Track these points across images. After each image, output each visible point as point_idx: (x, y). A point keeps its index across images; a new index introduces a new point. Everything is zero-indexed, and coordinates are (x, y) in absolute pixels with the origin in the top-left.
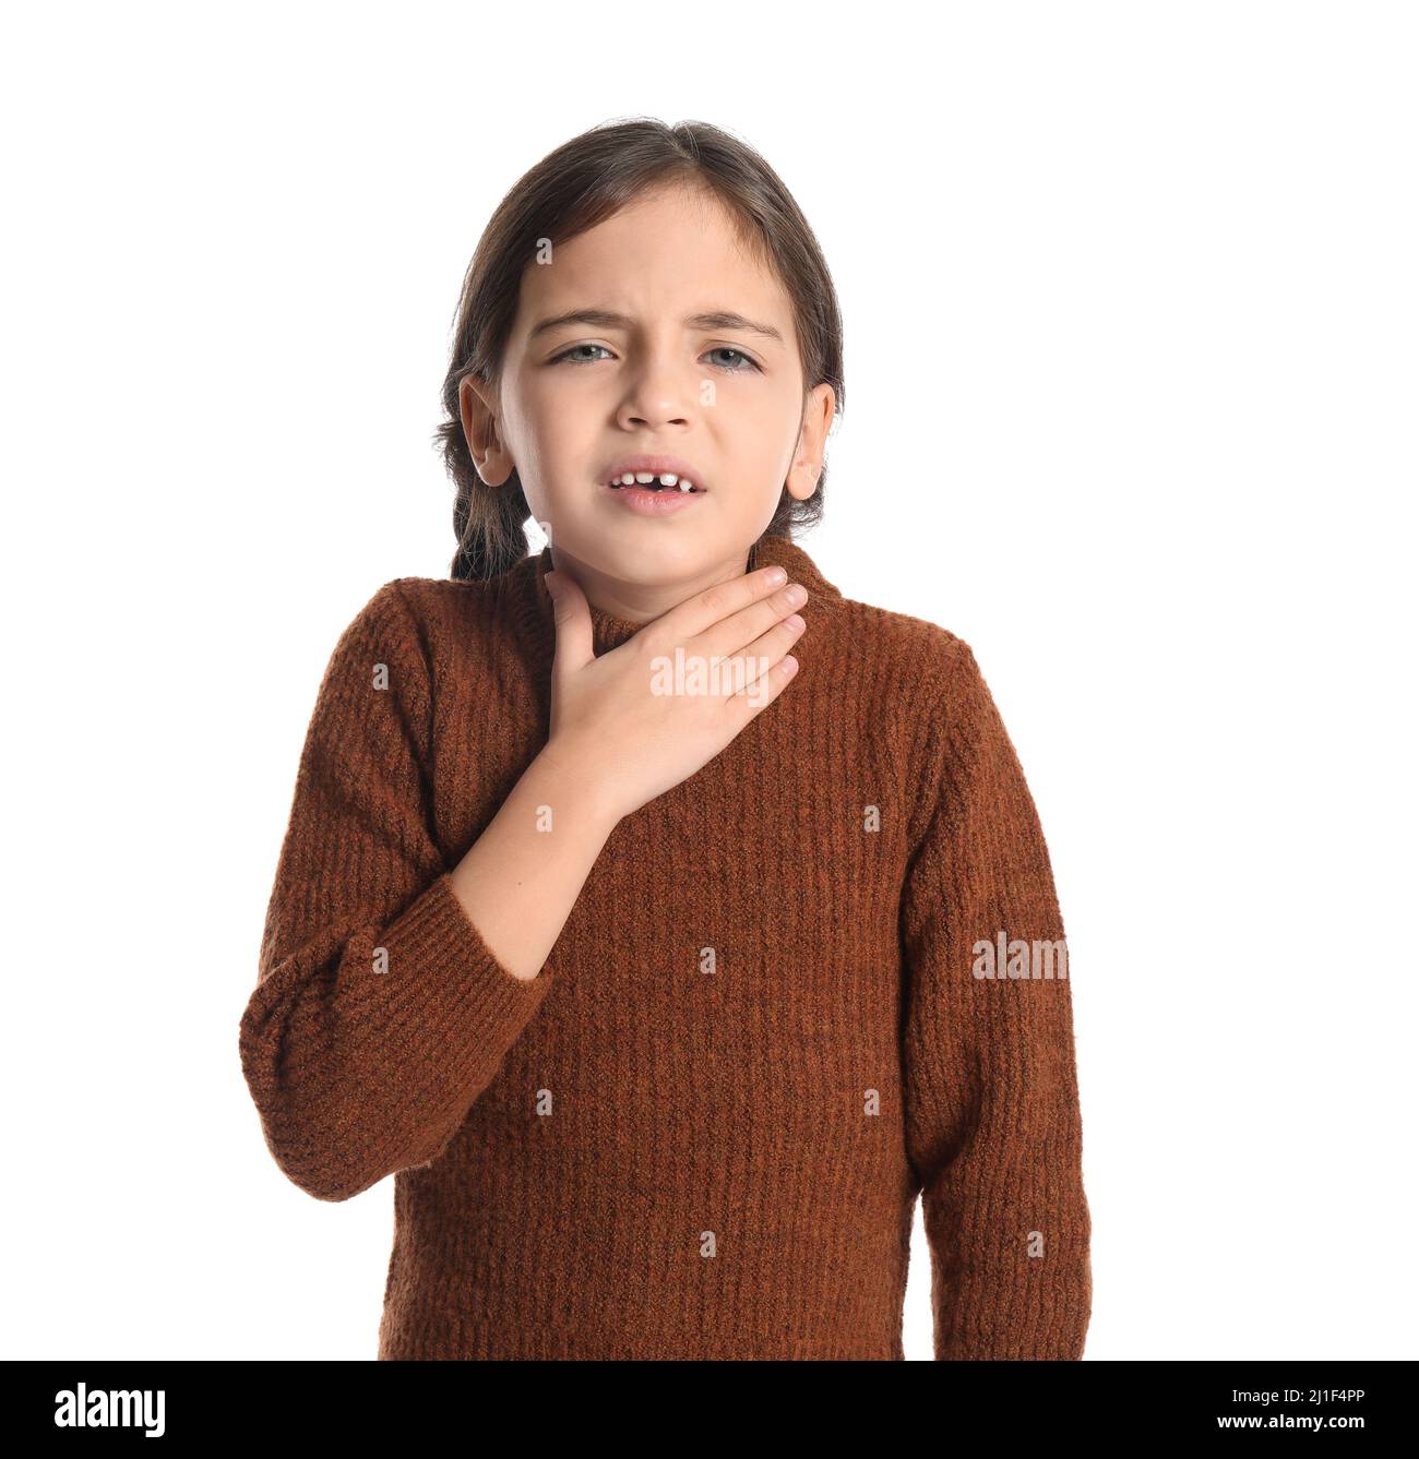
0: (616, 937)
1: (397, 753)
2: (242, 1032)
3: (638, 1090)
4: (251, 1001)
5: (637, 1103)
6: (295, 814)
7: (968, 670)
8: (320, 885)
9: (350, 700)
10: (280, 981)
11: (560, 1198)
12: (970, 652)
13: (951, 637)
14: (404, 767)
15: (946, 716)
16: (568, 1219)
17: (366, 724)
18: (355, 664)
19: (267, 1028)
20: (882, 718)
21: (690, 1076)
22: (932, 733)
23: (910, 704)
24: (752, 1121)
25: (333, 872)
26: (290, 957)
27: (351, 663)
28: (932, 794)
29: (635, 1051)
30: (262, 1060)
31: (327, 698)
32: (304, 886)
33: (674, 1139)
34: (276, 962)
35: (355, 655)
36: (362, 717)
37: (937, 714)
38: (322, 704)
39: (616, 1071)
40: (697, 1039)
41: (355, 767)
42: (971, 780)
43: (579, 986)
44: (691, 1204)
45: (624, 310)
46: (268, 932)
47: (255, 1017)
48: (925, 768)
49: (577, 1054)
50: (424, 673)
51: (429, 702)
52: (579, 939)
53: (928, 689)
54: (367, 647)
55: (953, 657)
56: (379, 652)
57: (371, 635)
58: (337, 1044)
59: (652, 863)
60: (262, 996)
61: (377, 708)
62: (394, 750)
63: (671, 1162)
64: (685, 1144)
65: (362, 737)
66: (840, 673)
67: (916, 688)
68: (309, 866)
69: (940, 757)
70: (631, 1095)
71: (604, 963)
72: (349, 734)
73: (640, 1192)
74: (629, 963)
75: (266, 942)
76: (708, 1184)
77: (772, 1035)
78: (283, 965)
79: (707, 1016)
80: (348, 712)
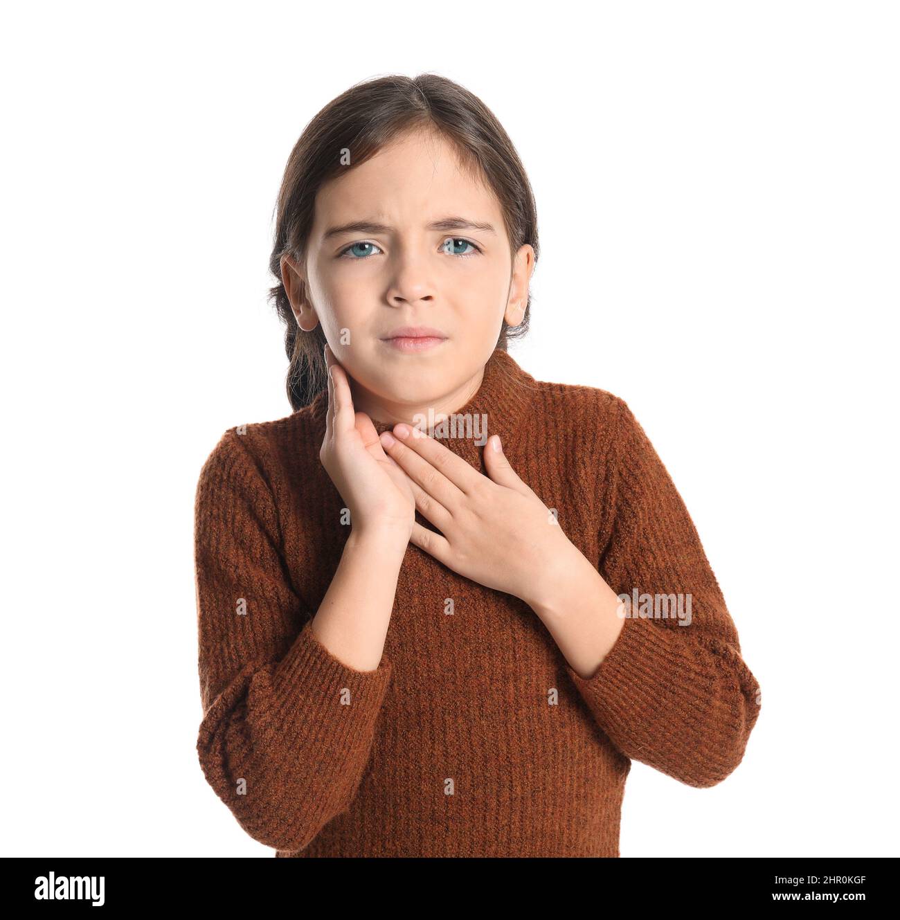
0: (418, 649)
1: (260, 545)
2: (199, 753)
3: (435, 753)
4: (200, 732)
5: (434, 761)
6: (202, 600)
7: (627, 420)
8: (228, 643)
9: (219, 515)
10: (216, 713)
11: (384, 827)
12: (626, 406)
13: (611, 397)
14: (267, 553)
15: (616, 456)
16: (391, 841)
17: (233, 530)
18: (216, 490)
19: (213, 746)
20: (574, 467)
21: (469, 739)
22: (608, 470)
23: (592, 453)
24: (511, 763)
25: (235, 632)
26: (219, 696)
27: (213, 490)
28: (613, 511)
29: (433, 726)
30: (215, 768)
31: (203, 516)
32: (218, 646)
33: (461, 783)
34: (211, 701)
35: (215, 484)
36: (230, 526)
37: (610, 456)
38: (200, 521)
39: (421, 740)
40: (475, 712)
41: (233, 560)
42: (637, 495)
43: (396, 684)
44: (474, 826)
45: (385, 221)
46: (203, 682)
47: (205, 741)
48: (606, 494)
49: (395, 730)
50: (266, 489)
51: (274, 509)
52: (395, 654)
53: (602, 440)
54: (222, 478)
55: (615, 413)
56: (232, 480)
57: (223, 469)
58: (255, 746)
59: (437, 595)
60: (206, 725)
61: (238, 517)
62: (257, 543)
63: (459, 800)
64: (468, 786)
65: (232, 540)
66: (542, 438)
67: (594, 440)
68: (219, 632)
69: (615, 486)
70: (431, 757)
71: (411, 668)
72: (224, 538)
73: (439, 822)
74: (428, 665)
75: (203, 689)
76: (485, 811)
77: (521, 701)
78: (215, 702)
79: (480, 694)
80: (219, 524)
